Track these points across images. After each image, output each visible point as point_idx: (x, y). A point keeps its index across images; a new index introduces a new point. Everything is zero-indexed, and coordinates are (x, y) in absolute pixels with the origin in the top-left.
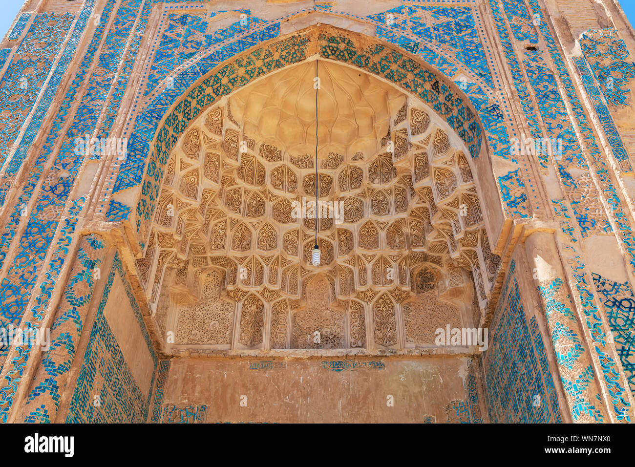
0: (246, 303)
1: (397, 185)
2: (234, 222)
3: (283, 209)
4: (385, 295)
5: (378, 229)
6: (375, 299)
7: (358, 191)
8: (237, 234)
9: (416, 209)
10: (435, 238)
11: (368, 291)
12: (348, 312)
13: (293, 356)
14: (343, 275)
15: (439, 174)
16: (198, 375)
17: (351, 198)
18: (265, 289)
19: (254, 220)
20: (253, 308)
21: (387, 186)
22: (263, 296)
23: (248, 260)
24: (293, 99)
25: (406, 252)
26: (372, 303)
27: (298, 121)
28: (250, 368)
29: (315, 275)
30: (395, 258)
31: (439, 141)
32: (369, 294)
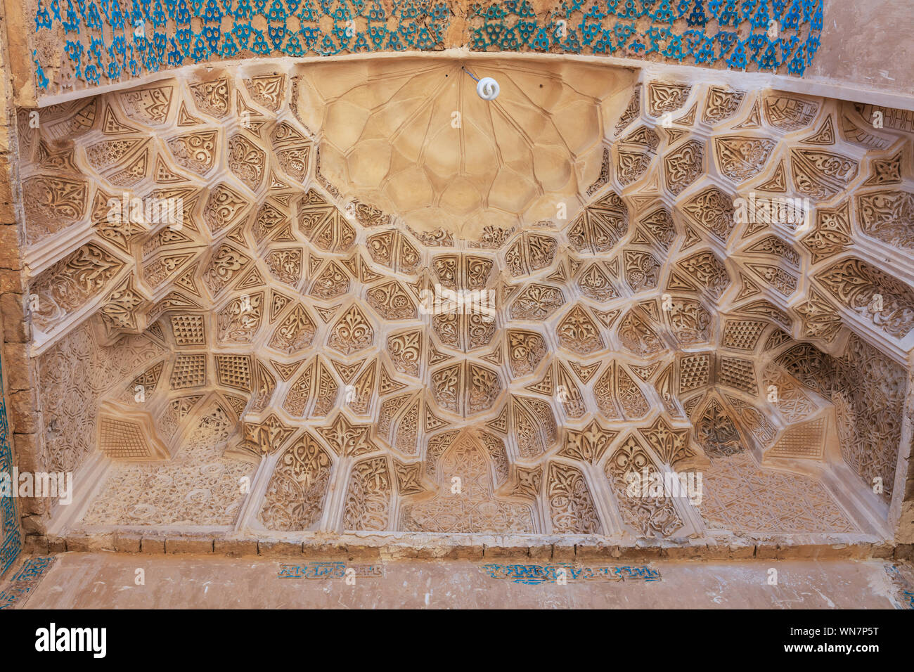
0: (287, 459)
1: (631, 247)
2: (279, 303)
3: (388, 304)
4: (632, 443)
5: (600, 325)
6: (609, 452)
7: (549, 270)
8: (284, 330)
9: (680, 265)
10: (734, 302)
11: (590, 430)
12: (543, 499)
13: (405, 545)
14: (524, 425)
15: (727, 152)
16: (126, 587)
17: (533, 286)
18: (339, 418)
19: (324, 304)
20: (303, 477)
21: (609, 256)
22: (332, 440)
23: (302, 369)
24: (415, 139)
25: (669, 357)
26: (603, 461)
27: (424, 176)
28: (280, 575)
29: (456, 432)
30: (645, 373)
31: (715, 111)
32: (593, 437)
